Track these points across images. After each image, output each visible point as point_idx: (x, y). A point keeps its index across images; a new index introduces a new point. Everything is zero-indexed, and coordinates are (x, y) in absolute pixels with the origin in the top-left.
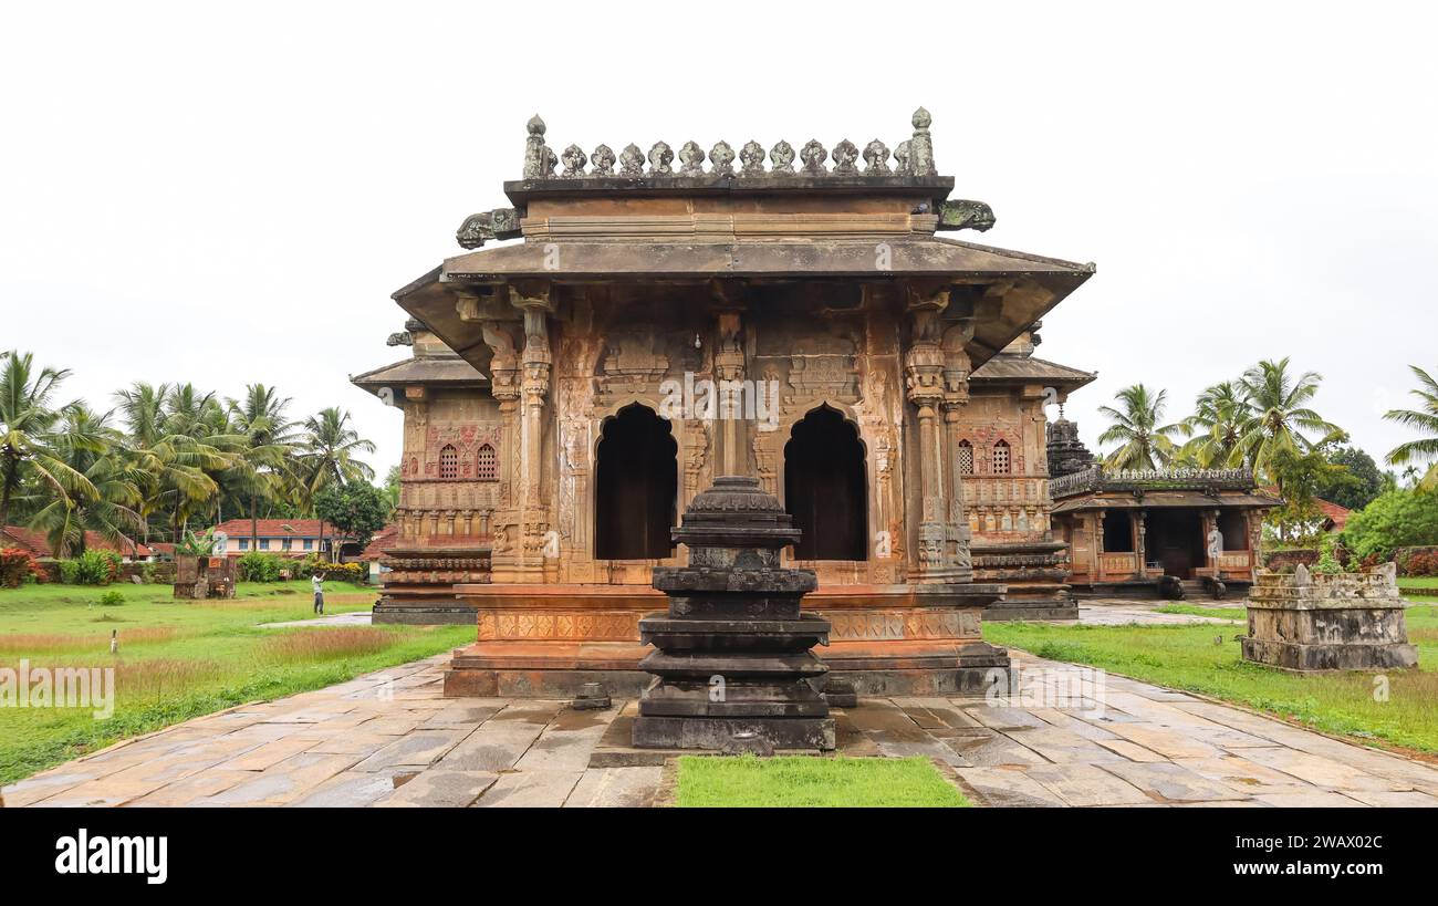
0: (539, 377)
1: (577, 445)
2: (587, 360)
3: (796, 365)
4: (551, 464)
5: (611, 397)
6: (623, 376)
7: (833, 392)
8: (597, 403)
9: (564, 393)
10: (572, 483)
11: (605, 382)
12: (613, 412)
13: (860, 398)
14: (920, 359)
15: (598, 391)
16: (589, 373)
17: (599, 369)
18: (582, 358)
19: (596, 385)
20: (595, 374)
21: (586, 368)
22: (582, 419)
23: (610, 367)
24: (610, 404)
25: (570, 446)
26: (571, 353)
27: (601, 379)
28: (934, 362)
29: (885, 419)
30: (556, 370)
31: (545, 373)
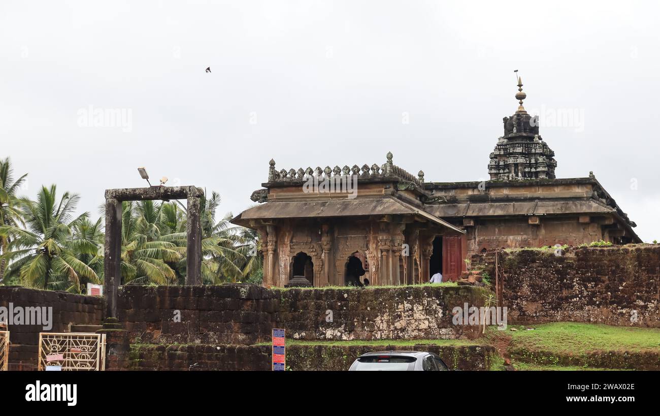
0: (272, 245)
1: (285, 265)
2: (288, 239)
3: (349, 239)
4: (277, 271)
5: (295, 250)
6: (298, 244)
7: (360, 247)
8: (291, 252)
9: (281, 249)
10: (283, 276)
11: (293, 245)
12: (295, 255)
13: (368, 248)
14: (381, 237)
15: (291, 248)
16: (288, 243)
17: (291, 242)
18: (286, 238)
19: (290, 246)
21: (287, 241)
22: (286, 257)
23: (294, 241)
24: (294, 252)
25: (283, 265)
26: (283, 236)
27: (292, 244)
28: (385, 238)
29: (376, 255)
30: (279, 242)
31: (274, 244)
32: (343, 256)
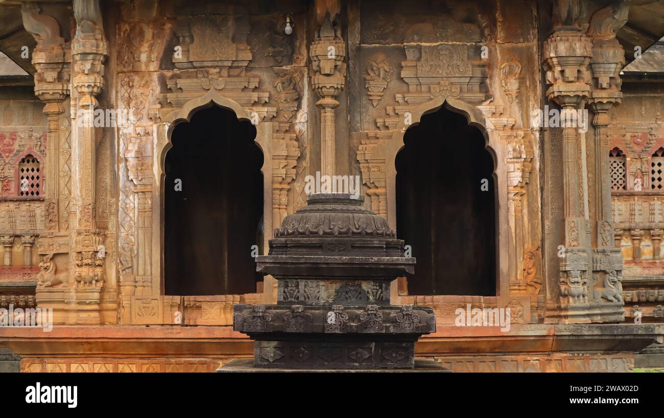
0: (92, 71)
1: (140, 155)
2: (151, 51)
3: (410, 55)
4: (107, 178)
5: (181, 96)
6: (195, 69)
7: (456, 89)
8: (164, 103)
9: (123, 92)
10: (133, 201)
11: (178, 76)
12: (184, 114)
13: (488, 96)
14: (563, 49)
15: (165, 89)
16: (153, 67)
17: (167, 61)
18: (145, 47)
19: (163, 81)
20: (161, 68)
21: (149, 60)
22: (146, 122)
23: (179, 55)
24: (180, 105)
25: (131, 156)
26: (131, 42)
27: (168, 74)
28: (579, 52)
29: (520, 122)
30: (113, 63)
31: (100, 67)
32: (389, 121)
